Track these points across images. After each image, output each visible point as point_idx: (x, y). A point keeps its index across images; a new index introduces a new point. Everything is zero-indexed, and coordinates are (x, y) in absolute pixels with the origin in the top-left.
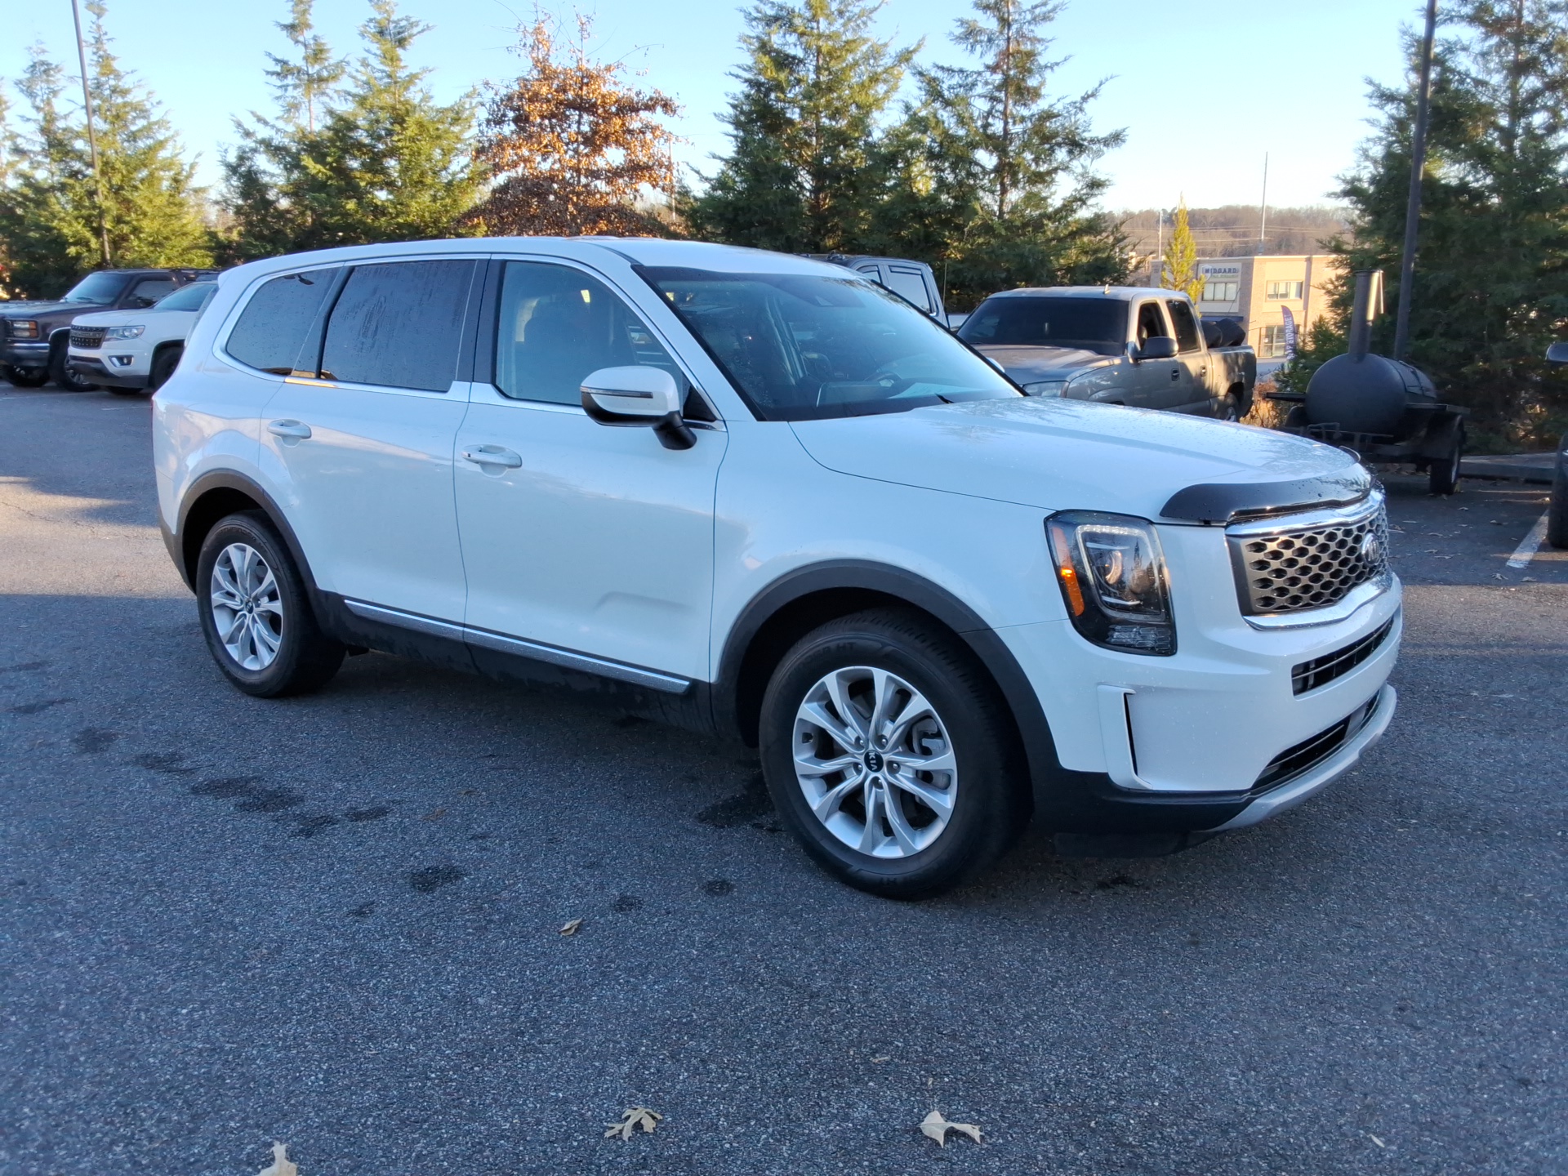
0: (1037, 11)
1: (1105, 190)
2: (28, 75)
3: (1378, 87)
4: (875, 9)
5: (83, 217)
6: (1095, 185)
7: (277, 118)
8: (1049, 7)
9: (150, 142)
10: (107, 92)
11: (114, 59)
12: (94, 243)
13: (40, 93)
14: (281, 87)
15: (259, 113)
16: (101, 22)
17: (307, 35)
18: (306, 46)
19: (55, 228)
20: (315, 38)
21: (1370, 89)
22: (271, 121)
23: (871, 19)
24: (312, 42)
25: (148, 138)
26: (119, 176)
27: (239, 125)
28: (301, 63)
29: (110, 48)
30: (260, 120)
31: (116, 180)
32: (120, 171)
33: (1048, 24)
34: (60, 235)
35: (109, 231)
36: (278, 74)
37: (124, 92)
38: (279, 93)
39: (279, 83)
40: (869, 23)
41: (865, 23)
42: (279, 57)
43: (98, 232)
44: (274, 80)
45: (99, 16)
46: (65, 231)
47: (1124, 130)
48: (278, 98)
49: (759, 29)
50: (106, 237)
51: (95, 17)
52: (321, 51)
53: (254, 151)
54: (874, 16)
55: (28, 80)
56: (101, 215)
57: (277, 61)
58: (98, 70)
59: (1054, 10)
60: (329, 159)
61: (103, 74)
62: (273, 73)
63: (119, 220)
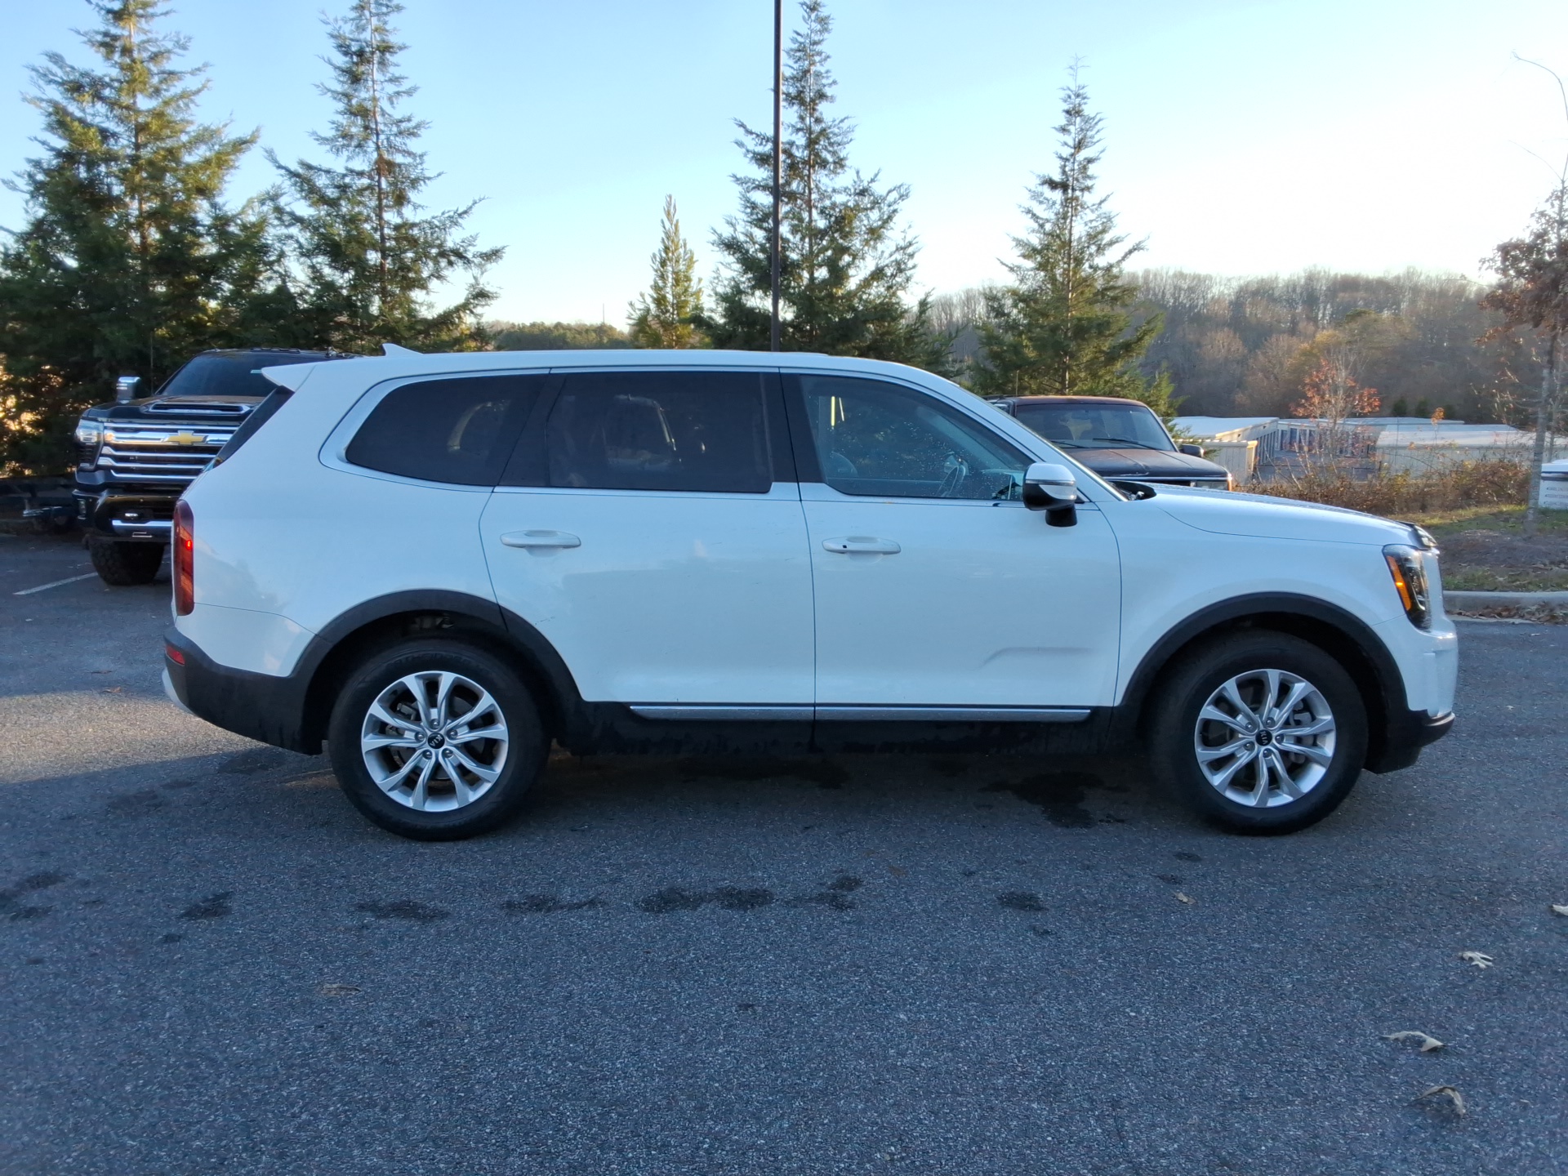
0: (404, 125)
1: (492, 302)
3: (720, 236)
4: (198, 92)
6: (482, 295)
8: (413, 124)
21: (715, 237)
23: (193, 101)
33: (414, 139)
40: (191, 105)
41: (187, 105)
47: (503, 248)
49: (55, 93)
54: (197, 99)
59: (418, 126)
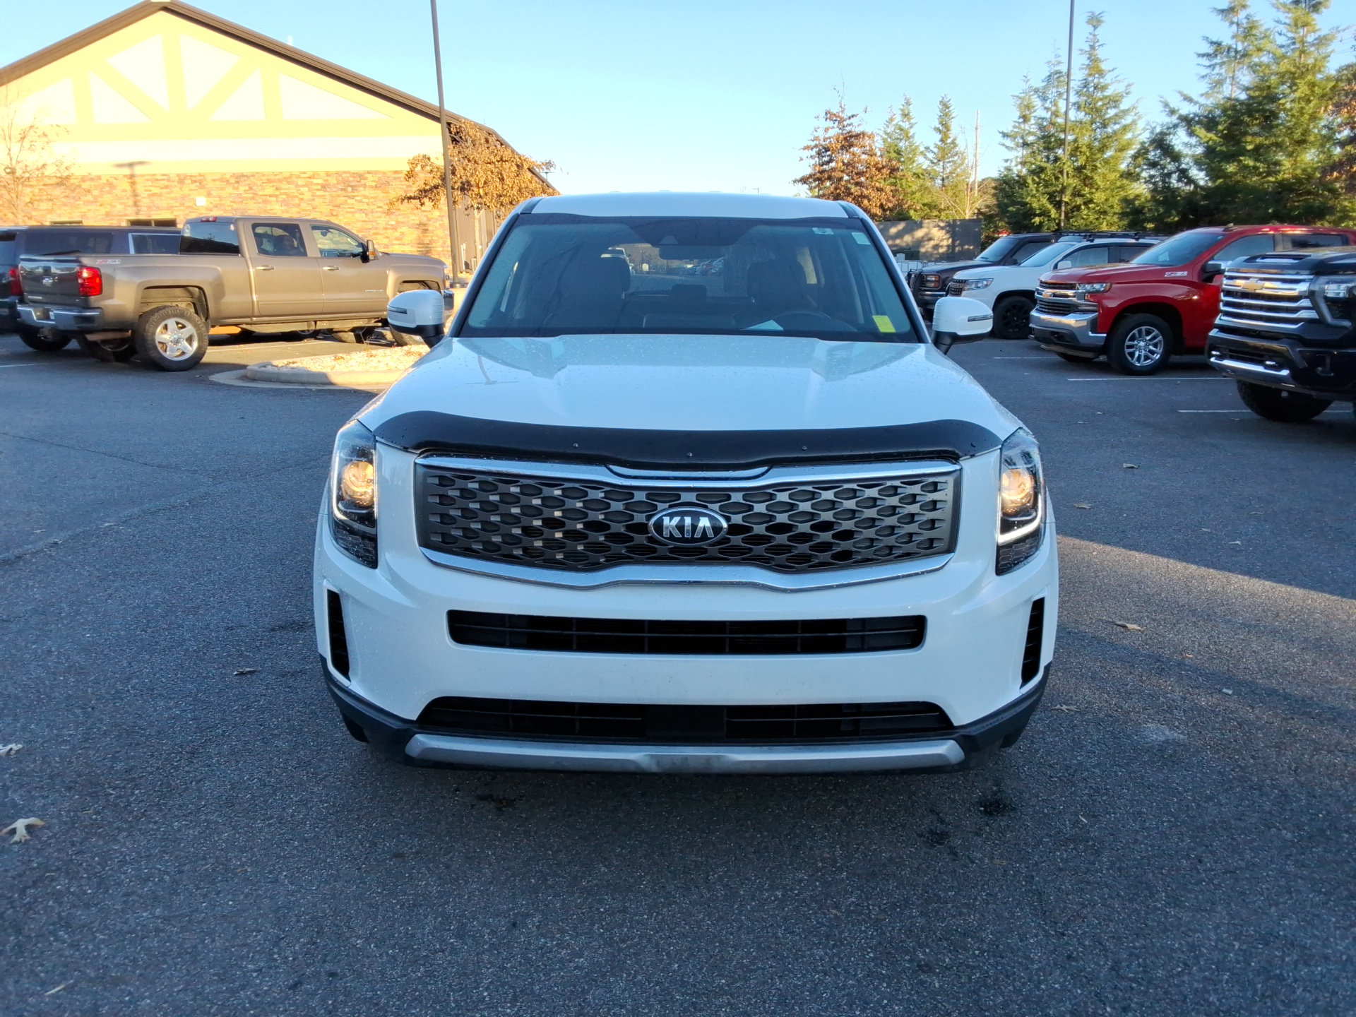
2: (1045, 84)
5: (1048, 194)
7: (1202, 95)
9: (1117, 127)
10: (1092, 89)
11: (1100, 61)
12: (1053, 213)
13: (1050, 96)
14: (1210, 66)
15: (1185, 92)
16: (1096, 32)
17: (1242, 15)
18: (1238, 25)
19: (1027, 203)
20: (1247, 18)
22: (1196, 98)
24: (1245, 21)
25: (1115, 124)
26: (1085, 158)
27: (1166, 105)
28: (1232, 42)
29: (1100, 53)
30: (1188, 99)
31: (1081, 161)
32: (1085, 154)
34: (1031, 209)
35: (1066, 203)
36: (1208, 55)
37: (1104, 88)
38: (1207, 71)
39: (1207, 63)
42: (1214, 40)
43: (1058, 205)
44: (1205, 61)
45: (1095, 27)
46: (1034, 205)
48: (1203, 77)
50: (1063, 208)
51: (1093, 28)
52: (1251, 28)
53: (1175, 126)
55: (1045, 87)
56: (1063, 191)
57: (1212, 43)
58: (1086, 72)
60: (1220, 127)
61: (1090, 75)
62: (1203, 55)
63: (1077, 193)
